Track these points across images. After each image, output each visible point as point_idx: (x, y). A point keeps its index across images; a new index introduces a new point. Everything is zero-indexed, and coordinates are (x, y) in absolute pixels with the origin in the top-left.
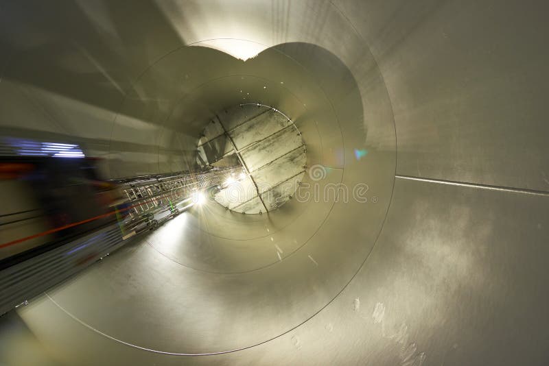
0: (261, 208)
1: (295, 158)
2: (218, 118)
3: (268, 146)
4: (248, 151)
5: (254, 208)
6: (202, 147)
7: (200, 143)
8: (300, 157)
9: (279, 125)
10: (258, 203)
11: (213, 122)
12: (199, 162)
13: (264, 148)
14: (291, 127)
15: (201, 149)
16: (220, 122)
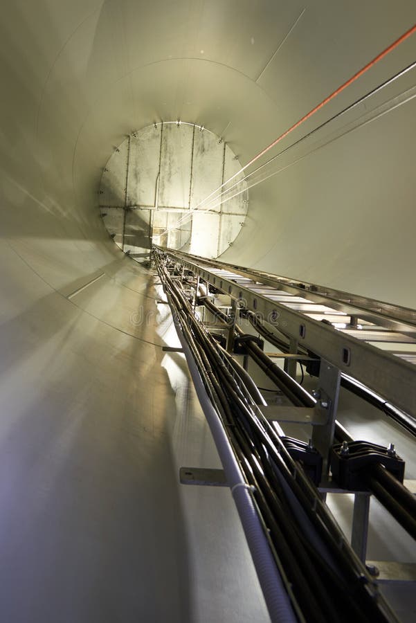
0: (237, 221)
1: (203, 146)
2: (103, 207)
3: (170, 168)
4: (162, 194)
5: (232, 228)
6: (126, 246)
7: (119, 245)
8: (205, 137)
9: (154, 141)
10: (230, 221)
11: (105, 215)
12: (141, 260)
13: (170, 174)
14: (164, 128)
15: (127, 248)
16: (109, 207)
